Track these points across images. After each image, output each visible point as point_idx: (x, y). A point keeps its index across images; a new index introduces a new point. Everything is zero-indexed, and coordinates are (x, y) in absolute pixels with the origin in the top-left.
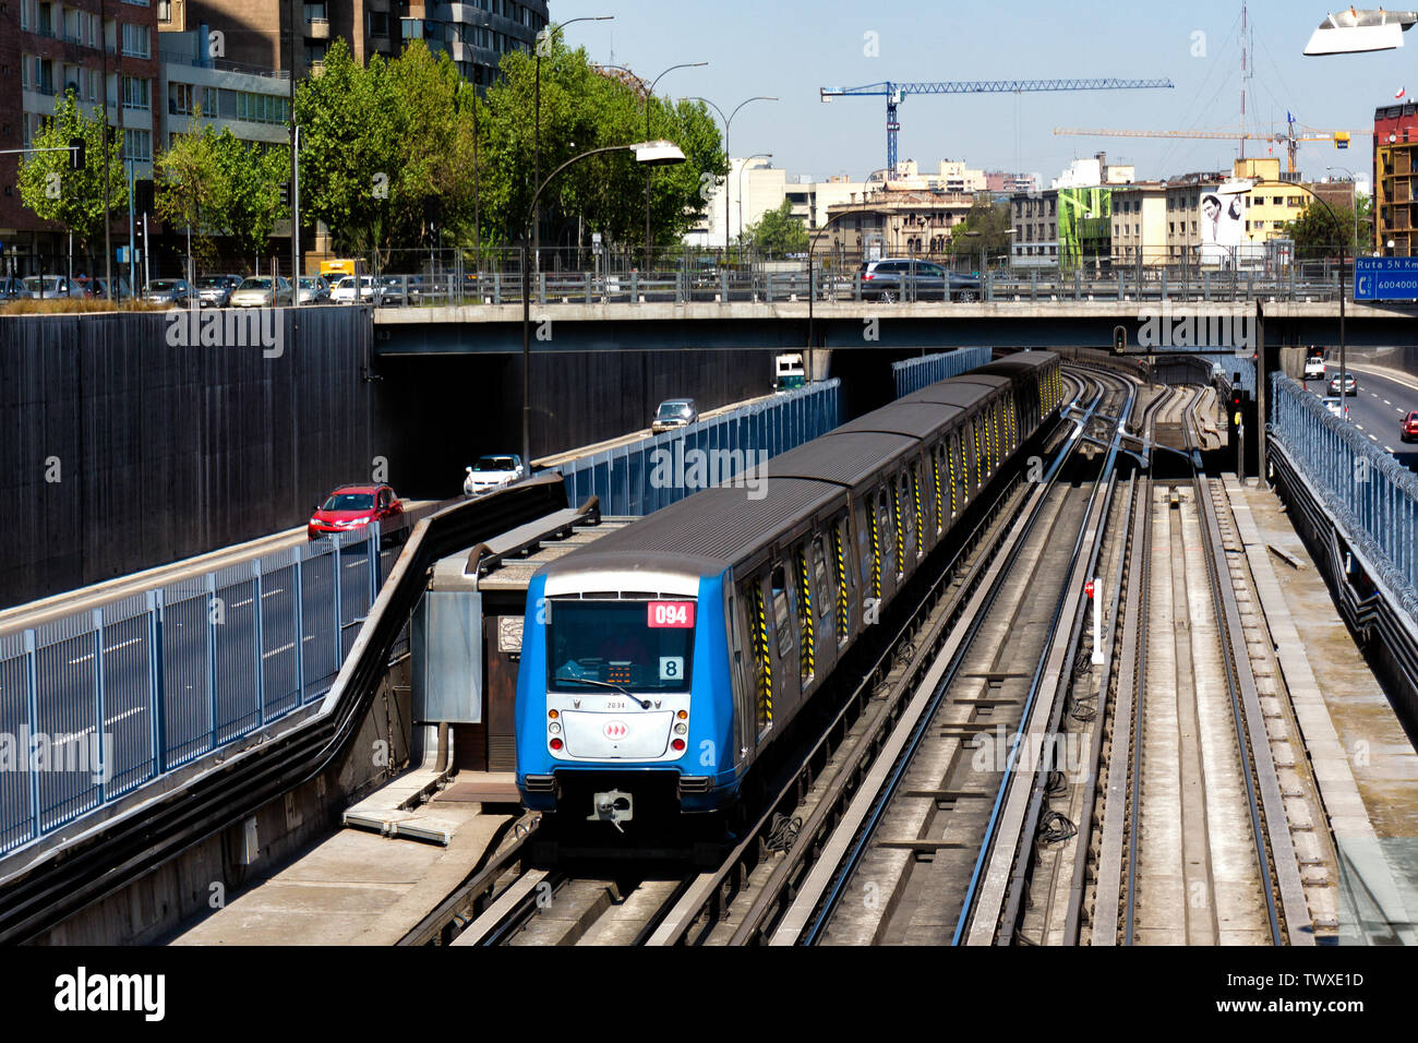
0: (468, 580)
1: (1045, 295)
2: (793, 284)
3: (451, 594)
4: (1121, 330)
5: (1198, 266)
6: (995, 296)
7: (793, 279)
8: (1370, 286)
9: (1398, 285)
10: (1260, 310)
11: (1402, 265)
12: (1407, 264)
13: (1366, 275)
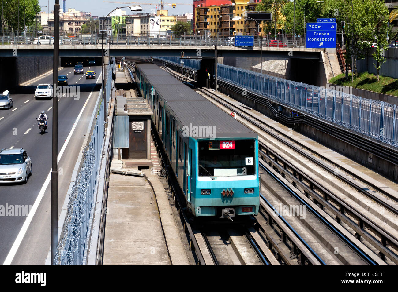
0: (125, 113)
3: (121, 116)
4: (183, 52)
8: (238, 42)
9: (245, 42)
10: (216, 48)
11: (246, 38)
12: (247, 37)
13: (238, 40)
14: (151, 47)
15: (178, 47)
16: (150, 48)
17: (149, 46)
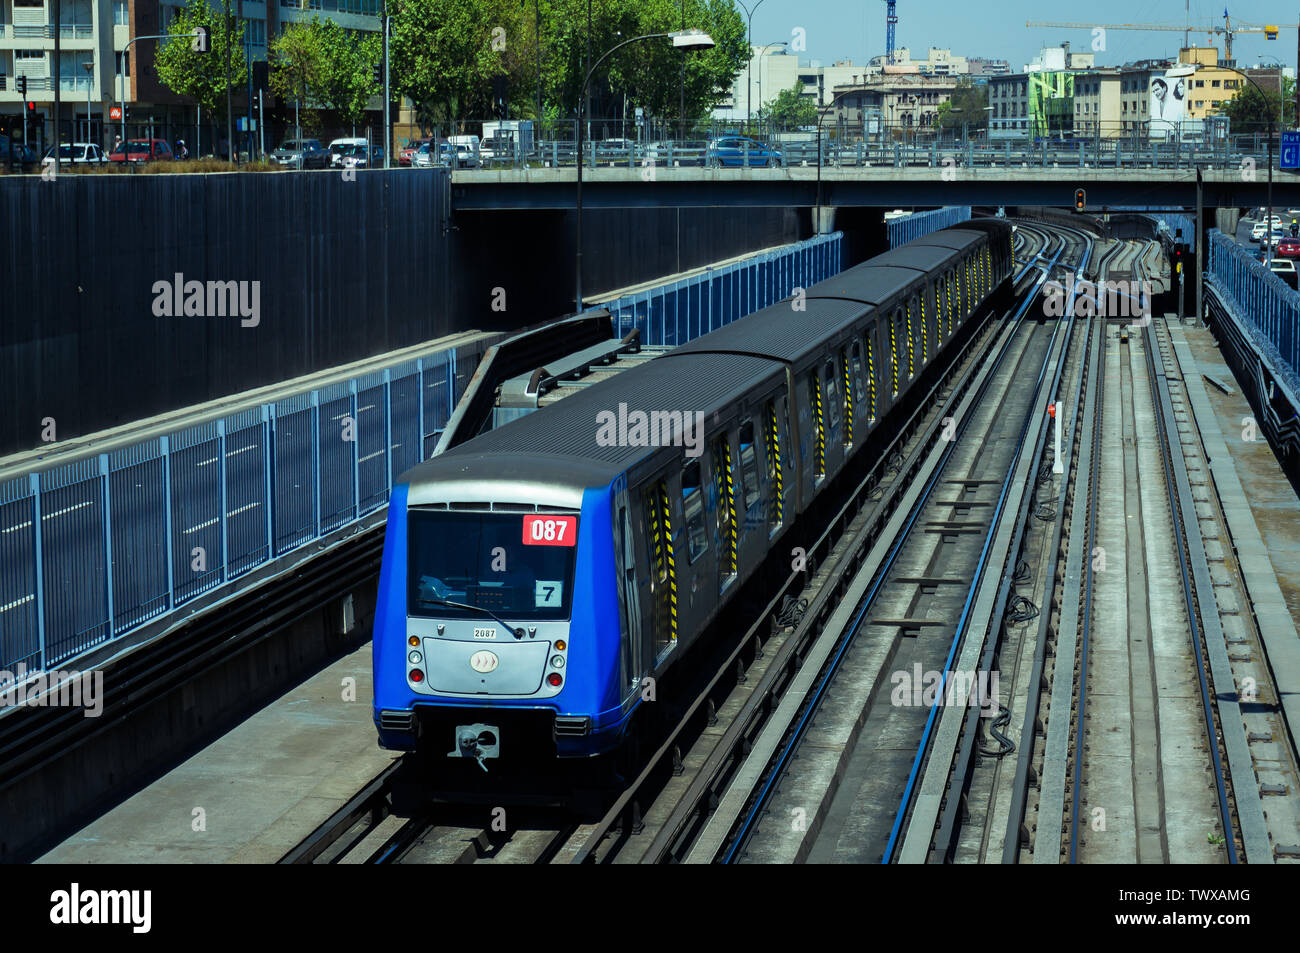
0: (529, 398)
1: (1017, 163)
2: (804, 152)
3: (515, 409)
4: (1081, 192)
5: (1147, 138)
6: (975, 163)
7: (804, 148)
8: (1293, 156)
10: (1199, 177)
13: (1291, 147)
14: (975, 173)
15: (1071, 174)
16: (971, 178)
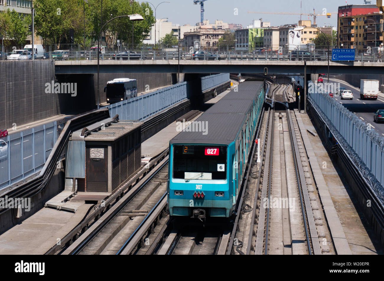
1: (245, 58)
2: (174, 55)
3: (77, 142)
4: (266, 69)
5: (288, 50)
6: (231, 58)
7: (174, 53)
8: (336, 57)
9: (344, 57)
10: (305, 63)
11: (345, 51)
12: (347, 51)
13: (335, 54)
14: (231, 62)
15: (263, 62)
16: (230, 64)
17: (229, 61)
